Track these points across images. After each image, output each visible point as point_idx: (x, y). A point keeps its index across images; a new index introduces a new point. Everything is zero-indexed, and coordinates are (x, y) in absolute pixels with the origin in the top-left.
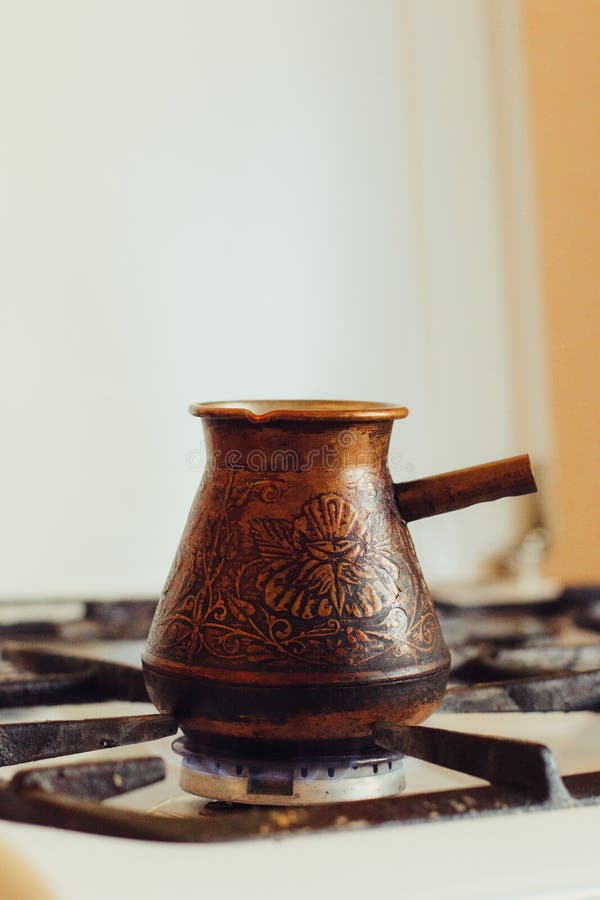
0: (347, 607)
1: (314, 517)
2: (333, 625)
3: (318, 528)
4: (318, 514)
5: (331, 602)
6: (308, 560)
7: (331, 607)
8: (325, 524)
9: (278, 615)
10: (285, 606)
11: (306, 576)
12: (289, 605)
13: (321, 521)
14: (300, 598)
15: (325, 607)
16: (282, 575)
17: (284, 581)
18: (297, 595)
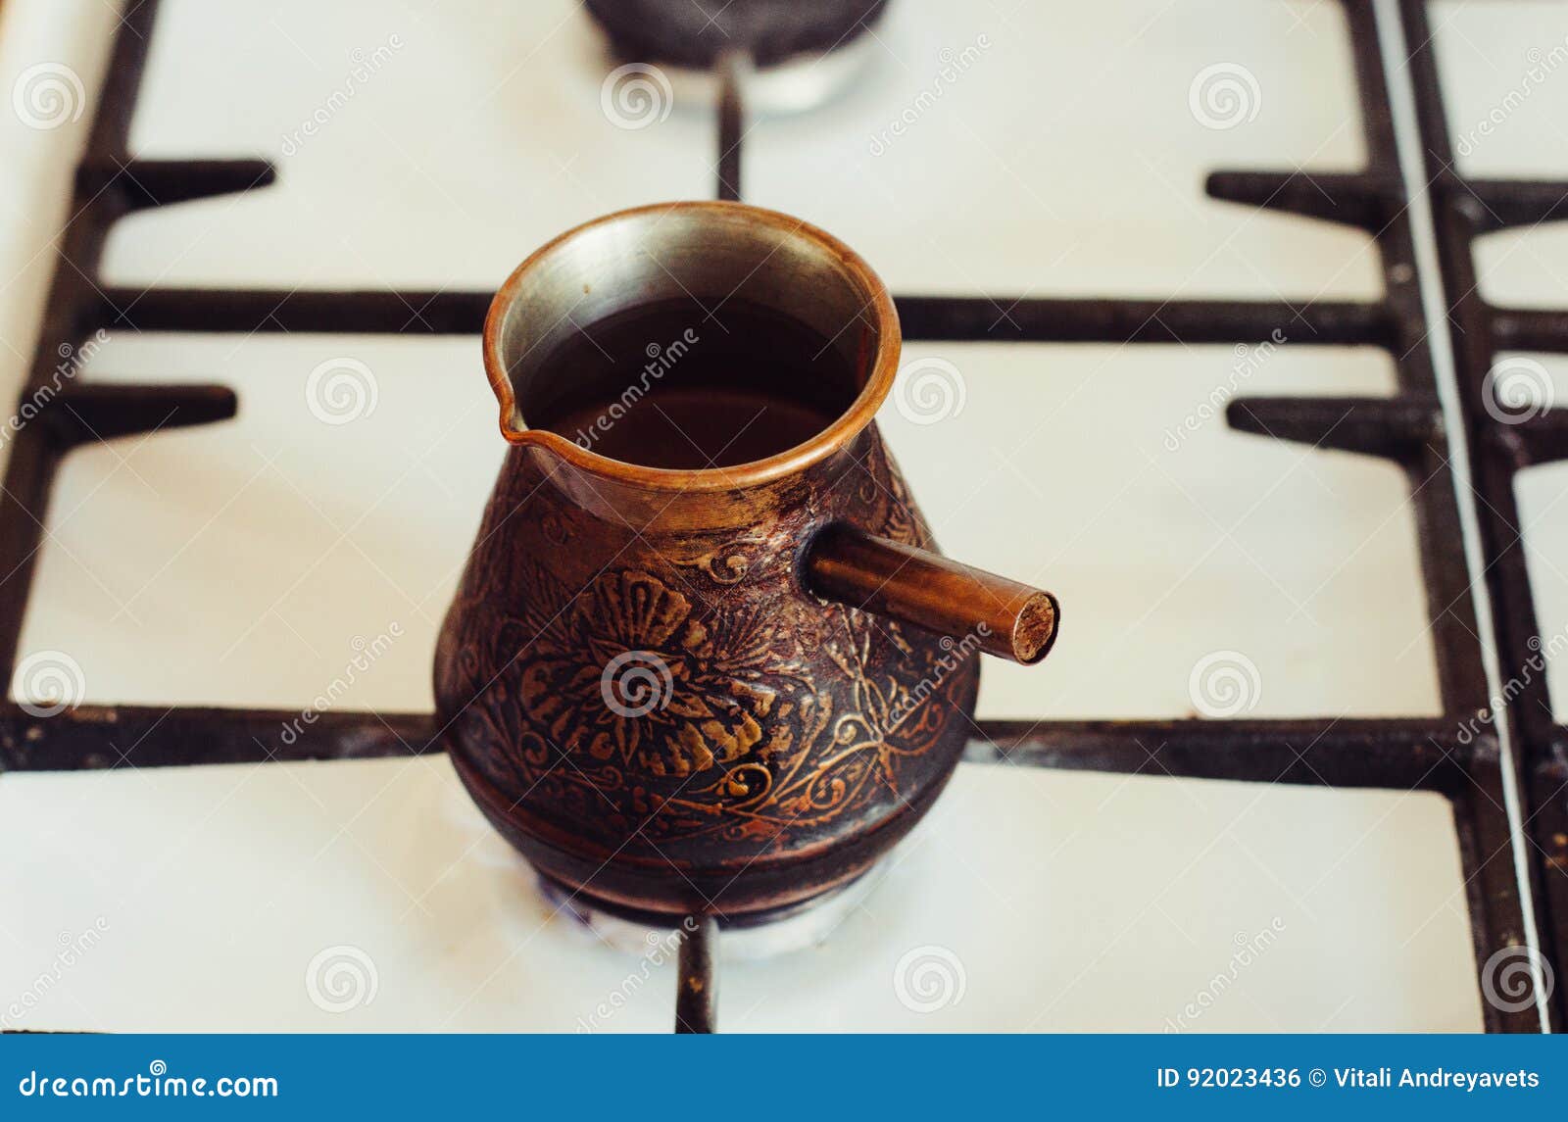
0: (642, 755)
1: (607, 600)
2: (611, 776)
3: (612, 619)
4: (613, 598)
5: (614, 741)
6: (585, 664)
7: (613, 748)
8: (624, 617)
9: (534, 726)
10: (545, 717)
11: (579, 687)
12: (551, 719)
13: (618, 610)
14: (566, 715)
15: (604, 746)
16: (546, 669)
17: (548, 679)
18: (564, 710)
